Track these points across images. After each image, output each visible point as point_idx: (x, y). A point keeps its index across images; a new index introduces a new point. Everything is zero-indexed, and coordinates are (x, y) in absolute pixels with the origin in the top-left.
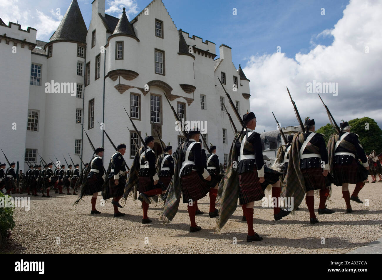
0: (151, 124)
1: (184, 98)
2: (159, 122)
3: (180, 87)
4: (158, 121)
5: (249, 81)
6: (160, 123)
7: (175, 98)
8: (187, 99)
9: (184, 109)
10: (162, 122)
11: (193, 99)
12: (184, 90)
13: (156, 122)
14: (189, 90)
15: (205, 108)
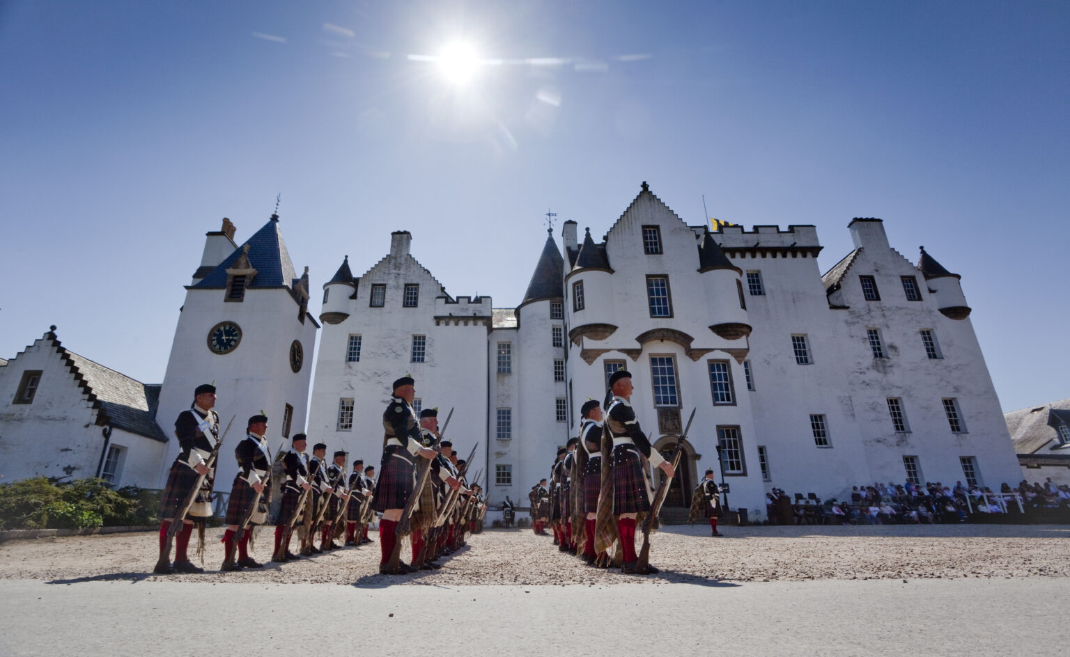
0: (656, 410)
1: (723, 350)
2: (676, 403)
3: (710, 331)
4: (674, 402)
5: (959, 277)
6: (677, 405)
7: (703, 355)
8: (733, 351)
9: (727, 373)
10: (680, 403)
11: (746, 349)
12: (722, 336)
13: (670, 405)
14: (732, 333)
15: (809, 360)
